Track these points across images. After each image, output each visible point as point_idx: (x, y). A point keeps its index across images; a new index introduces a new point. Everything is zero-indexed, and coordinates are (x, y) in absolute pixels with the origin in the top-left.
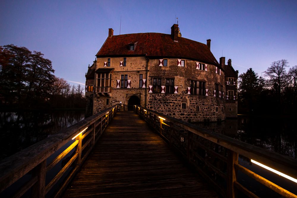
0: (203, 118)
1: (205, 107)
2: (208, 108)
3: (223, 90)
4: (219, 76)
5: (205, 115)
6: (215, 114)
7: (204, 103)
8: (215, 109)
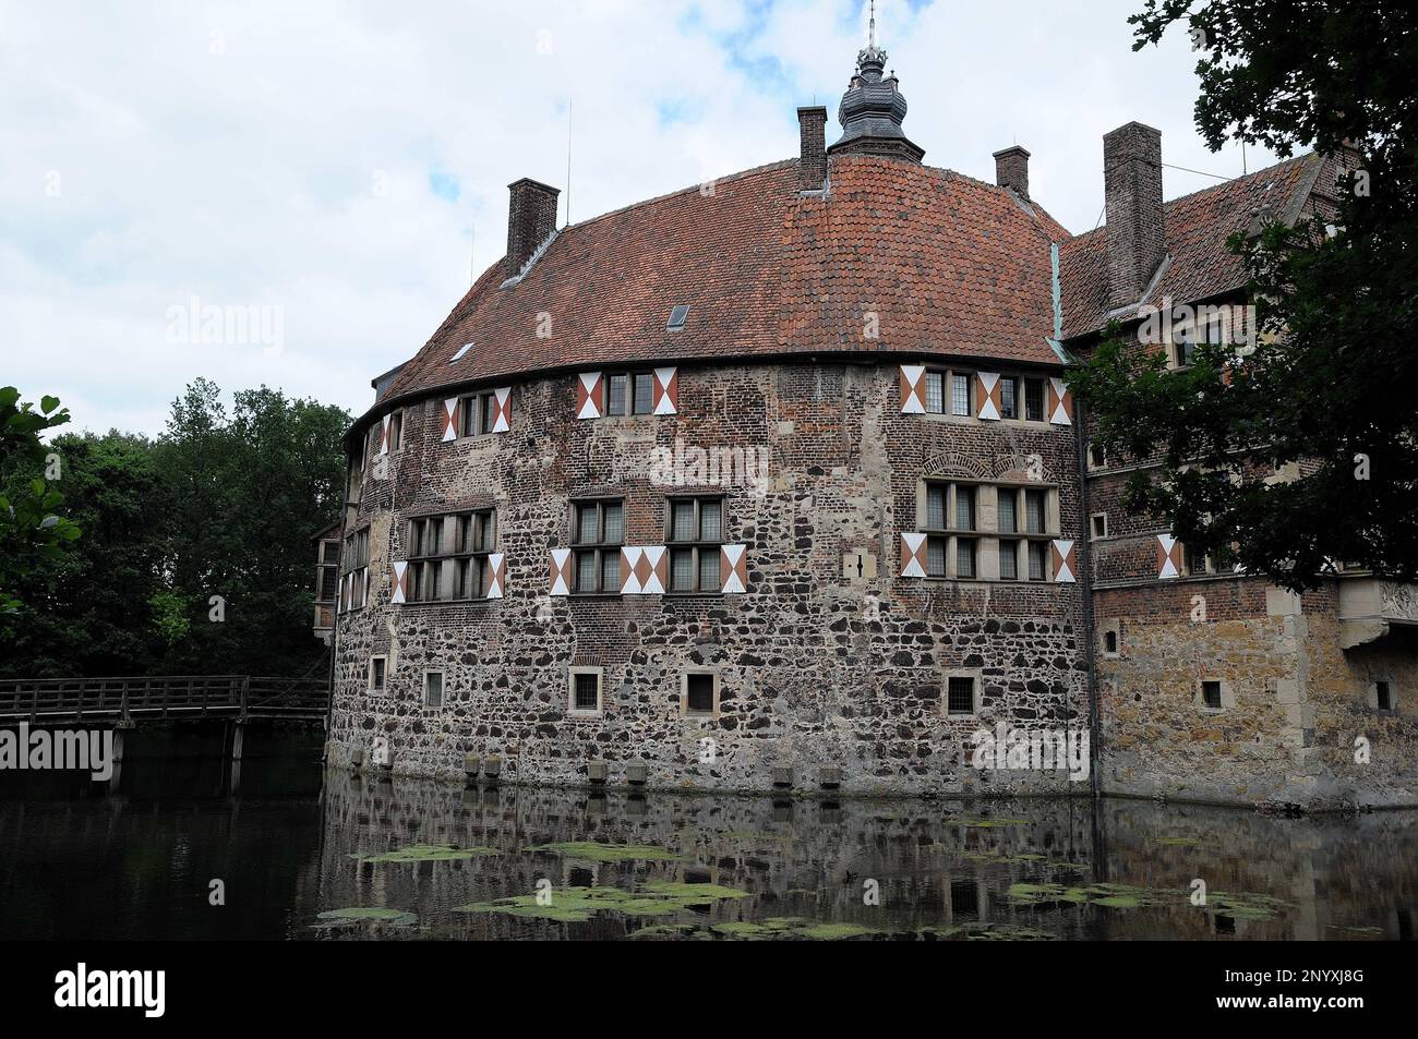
0: (459, 748)
1: (480, 681)
2: (494, 682)
3: (739, 520)
4: (647, 424)
5: (475, 730)
6: (558, 725)
7: (472, 651)
8: (559, 685)
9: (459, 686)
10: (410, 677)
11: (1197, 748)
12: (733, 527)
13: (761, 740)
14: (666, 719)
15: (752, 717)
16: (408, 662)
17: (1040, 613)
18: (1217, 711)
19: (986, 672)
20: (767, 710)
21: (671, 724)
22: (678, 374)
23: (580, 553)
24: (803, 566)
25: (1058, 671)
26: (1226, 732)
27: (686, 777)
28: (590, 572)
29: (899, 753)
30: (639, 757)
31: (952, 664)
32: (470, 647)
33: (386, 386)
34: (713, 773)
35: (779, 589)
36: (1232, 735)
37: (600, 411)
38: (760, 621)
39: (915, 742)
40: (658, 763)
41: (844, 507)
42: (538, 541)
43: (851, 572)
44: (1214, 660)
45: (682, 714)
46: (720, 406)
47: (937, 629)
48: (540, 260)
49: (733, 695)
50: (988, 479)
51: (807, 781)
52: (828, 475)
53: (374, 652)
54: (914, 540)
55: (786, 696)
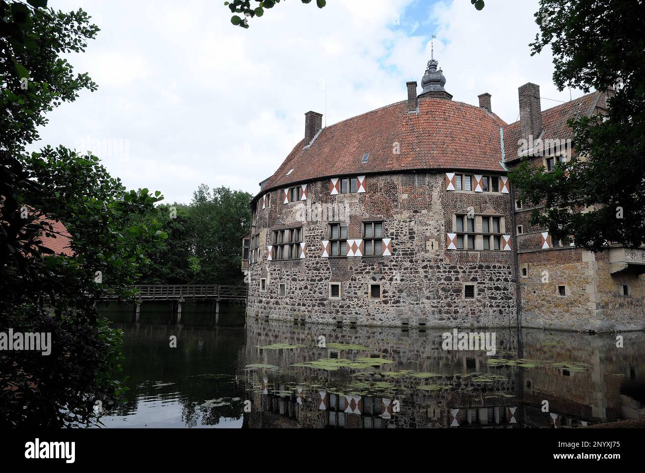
0: (291, 310)
1: (298, 287)
2: (303, 287)
3: (389, 230)
4: (355, 196)
5: (296, 304)
6: (325, 302)
7: (295, 277)
8: (325, 289)
9: (291, 289)
10: (274, 285)
11: (556, 310)
12: (386, 232)
13: (397, 308)
14: (363, 300)
15: (394, 299)
16: (273, 281)
17: (498, 262)
18: (564, 297)
19: (478, 283)
20: (399, 297)
21: (365, 302)
22: (366, 178)
23: (332, 242)
24: (412, 246)
25: (505, 283)
26: (567, 304)
27: (371, 321)
28: (336, 249)
29: (447, 313)
30: (354, 314)
31: (467, 281)
32: (294, 275)
33: (264, 185)
34: (380, 320)
35: (403, 254)
36: (570, 306)
37: (339, 192)
38: (396, 266)
39: (453, 309)
40: (361, 316)
41: (426, 225)
42: (317, 238)
43: (429, 248)
44: (563, 278)
45: (369, 299)
46: (381, 189)
47: (461, 268)
48: (316, 139)
49: (387, 292)
50: (478, 214)
51: (414, 322)
52: (420, 213)
53: (262, 277)
54: (452, 236)
55: (406, 292)
